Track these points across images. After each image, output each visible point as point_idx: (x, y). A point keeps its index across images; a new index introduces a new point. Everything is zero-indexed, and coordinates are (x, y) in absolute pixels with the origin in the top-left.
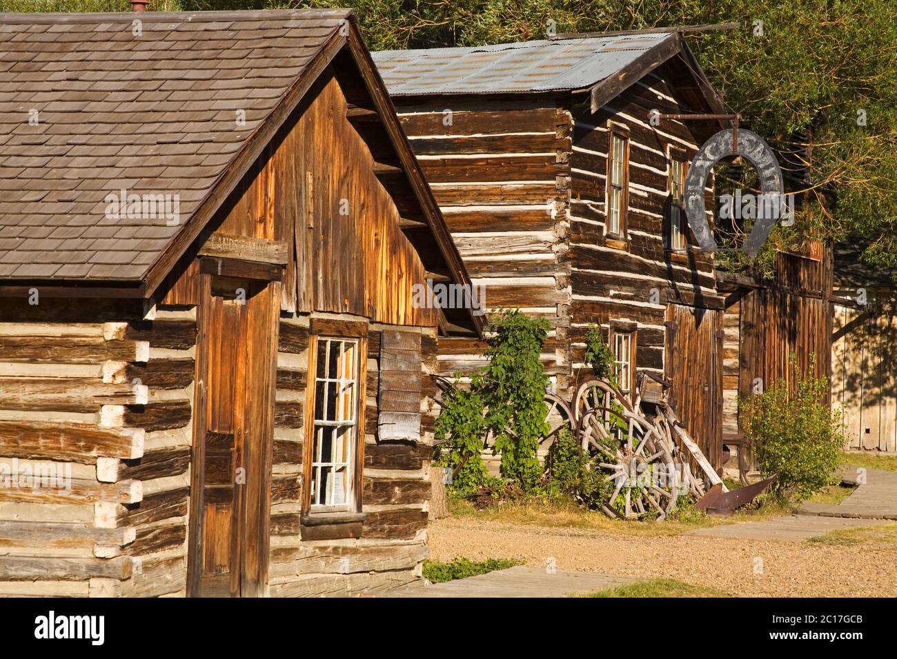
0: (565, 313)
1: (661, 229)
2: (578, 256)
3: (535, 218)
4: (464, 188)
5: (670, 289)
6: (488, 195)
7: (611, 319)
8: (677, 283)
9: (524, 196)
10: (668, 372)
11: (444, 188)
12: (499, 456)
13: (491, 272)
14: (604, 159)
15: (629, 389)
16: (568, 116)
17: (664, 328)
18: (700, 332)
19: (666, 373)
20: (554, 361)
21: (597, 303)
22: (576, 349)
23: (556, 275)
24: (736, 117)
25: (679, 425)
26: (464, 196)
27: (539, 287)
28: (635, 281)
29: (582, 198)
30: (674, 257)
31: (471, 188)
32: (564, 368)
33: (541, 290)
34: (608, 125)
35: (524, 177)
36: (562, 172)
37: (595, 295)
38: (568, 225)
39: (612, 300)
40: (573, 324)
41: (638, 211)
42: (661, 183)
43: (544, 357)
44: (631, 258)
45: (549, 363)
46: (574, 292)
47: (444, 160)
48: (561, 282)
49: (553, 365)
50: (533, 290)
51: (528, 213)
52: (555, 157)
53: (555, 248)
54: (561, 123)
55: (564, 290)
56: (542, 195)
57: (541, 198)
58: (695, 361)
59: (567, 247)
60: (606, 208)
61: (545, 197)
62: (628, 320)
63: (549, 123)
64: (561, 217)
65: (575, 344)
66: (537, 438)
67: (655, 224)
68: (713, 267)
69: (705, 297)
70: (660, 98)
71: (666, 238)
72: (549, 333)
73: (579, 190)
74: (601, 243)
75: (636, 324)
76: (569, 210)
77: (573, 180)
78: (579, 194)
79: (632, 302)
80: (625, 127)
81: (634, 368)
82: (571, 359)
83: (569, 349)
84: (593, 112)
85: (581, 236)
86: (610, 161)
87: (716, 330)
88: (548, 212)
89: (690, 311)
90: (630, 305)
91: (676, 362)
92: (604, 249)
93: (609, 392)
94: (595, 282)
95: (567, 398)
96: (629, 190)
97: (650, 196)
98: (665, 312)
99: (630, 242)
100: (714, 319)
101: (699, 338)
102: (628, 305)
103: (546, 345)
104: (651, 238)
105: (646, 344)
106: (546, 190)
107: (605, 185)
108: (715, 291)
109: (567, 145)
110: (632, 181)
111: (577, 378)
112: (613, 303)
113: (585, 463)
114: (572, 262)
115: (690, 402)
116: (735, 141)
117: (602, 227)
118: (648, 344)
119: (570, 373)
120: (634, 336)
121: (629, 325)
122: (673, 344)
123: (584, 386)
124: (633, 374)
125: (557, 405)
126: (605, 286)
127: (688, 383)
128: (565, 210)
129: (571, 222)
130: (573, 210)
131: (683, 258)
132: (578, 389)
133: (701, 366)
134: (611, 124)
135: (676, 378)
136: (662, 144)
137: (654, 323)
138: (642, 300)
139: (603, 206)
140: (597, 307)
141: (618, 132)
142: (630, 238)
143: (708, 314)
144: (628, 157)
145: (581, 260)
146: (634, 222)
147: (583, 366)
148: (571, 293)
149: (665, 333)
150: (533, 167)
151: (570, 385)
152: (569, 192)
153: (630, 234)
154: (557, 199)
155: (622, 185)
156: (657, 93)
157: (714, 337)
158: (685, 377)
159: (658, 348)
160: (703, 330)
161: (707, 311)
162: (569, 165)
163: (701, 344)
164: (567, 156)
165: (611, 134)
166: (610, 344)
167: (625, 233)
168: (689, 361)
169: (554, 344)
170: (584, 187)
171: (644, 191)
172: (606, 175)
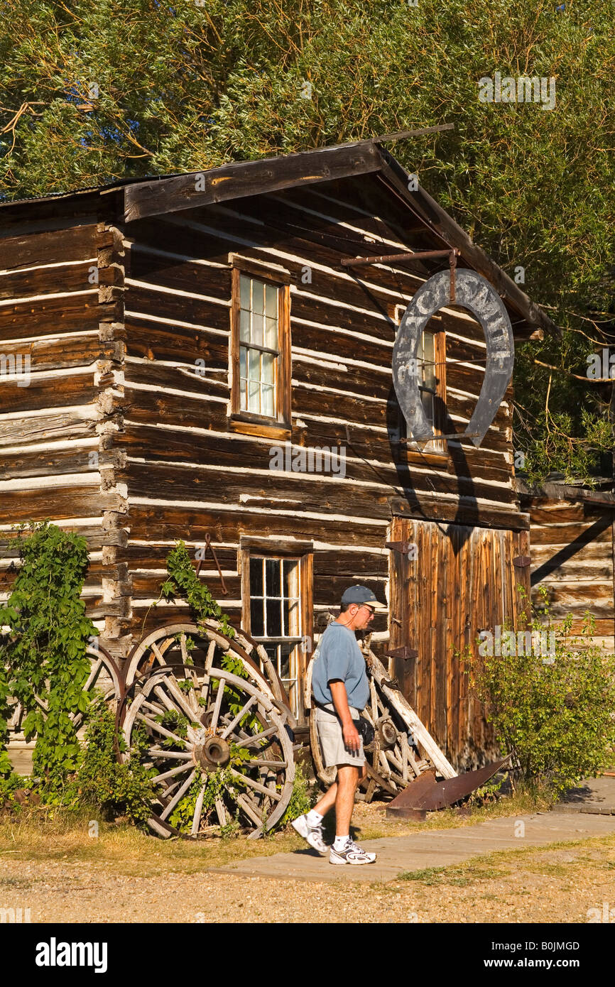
0: (114, 524)
1: (385, 419)
3: (74, 387)
5: (400, 499)
7: (242, 535)
8: (417, 491)
9: (60, 355)
10: (397, 612)
12: (33, 743)
13: (20, 469)
14: (227, 309)
15: (300, 636)
16: (112, 234)
17: (387, 552)
18: (464, 557)
19: (394, 616)
20: (100, 597)
21: (204, 511)
22: (141, 579)
23: (102, 468)
24: (451, 253)
25: (389, 685)
27: (80, 488)
28: (312, 484)
29: (158, 357)
30: (414, 457)
32: (113, 606)
33: (83, 492)
34: (230, 260)
35: (61, 326)
36: (107, 316)
37: (199, 500)
38: (122, 395)
39: (242, 509)
40: (130, 542)
41: (319, 388)
42: (384, 356)
43: (87, 591)
45: (93, 601)
46: (131, 493)
48: (108, 479)
49: (99, 603)
50: (73, 492)
51: (64, 380)
52: (96, 295)
53: (100, 428)
54: (104, 245)
55: (112, 490)
56: (82, 351)
57: (81, 356)
58: (457, 596)
59: (116, 427)
60: (230, 377)
61: (87, 354)
62: (292, 539)
63: (89, 247)
64: (107, 382)
65: (138, 570)
66: (71, 715)
67: (369, 410)
68: (511, 475)
69: (485, 512)
70: (370, 240)
71: (397, 431)
72: (94, 556)
73: (151, 345)
74: (219, 426)
75: (311, 545)
76: (122, 373)
77: (132, 328)
78: (150, 352)
79: (300, 514)
80: (280, 268)
81: (307, 606)
82: (127, 594)
83: (123, 577)
84: (127, 219)
85: (163, 412)
86: (239, 312)
87: (512, 556)
88: (90, 377)
89: (440, 528)
90: (296, 517)
91: (414, 598)
92: (226, 435)
93: (215, 640)
94: (198, 481)
95: (118, 652)
96: (294, 357)
97: (354, 372)
98: (388, 530)
99: (300, 429)
100: (507, 542)
101: (463, 566)
102: (291, 517)
103: (88, 573)
104: (357, 429)
105: (342, 573)
106: (86, 344)
107: (227, 345)
108: (513, 506)
109: (112, 276)
110: (294, 344)
111: (141, 621)
112: (248, 512)
113: (122, 752)
114: (132, 449)
115: (447, 651)
116: (452, 286)
117: (225, 405)
118: (348, 573)
119: (125, 614)
120: (307, 560)
121: (291, 545)
122: (407, 573)
123: (160, 633)
124: (308, 614)
125: (103, 664)
126: (228, 489)
127: (441, 626)
128: (114, 372)
129: (127, 390)
130: (135, 374)
131: (439, 460)
132: (144, 638)
133: (470, 604)
134: (240, 260)
135: (416, 619)
136: (383, 304)
137: (361, 545)
138: (327, 511)
139: (223, 373)
140: (203, 517)
141: (257, 273)
142: (303, 425)
143: (480, 535)
144: (288, 310)
145: (159, 448)
146: (314, 403)
147: (162, 603)
148: (125, 495)
149: (389, 558)
150: (70, 311)
151: (124, 633)
152: (121, 346)
153: (303, 419)
154: (102, 357)
155: (279, 349)
156: (362, 232)
157: (508, 565)
158: (434, 618)
159: (375, 578)
160: (472, 555)
161: (477, 529)
162: (117, 306)
163: (468, 573)
164: (115, 292)
165: (235, 273)
166: (241, 571)
167: (286, 416)
168: (442, 596)
169: (100, 572)
170: (165, 342)
171: (339, 363)
172: (228, 330)
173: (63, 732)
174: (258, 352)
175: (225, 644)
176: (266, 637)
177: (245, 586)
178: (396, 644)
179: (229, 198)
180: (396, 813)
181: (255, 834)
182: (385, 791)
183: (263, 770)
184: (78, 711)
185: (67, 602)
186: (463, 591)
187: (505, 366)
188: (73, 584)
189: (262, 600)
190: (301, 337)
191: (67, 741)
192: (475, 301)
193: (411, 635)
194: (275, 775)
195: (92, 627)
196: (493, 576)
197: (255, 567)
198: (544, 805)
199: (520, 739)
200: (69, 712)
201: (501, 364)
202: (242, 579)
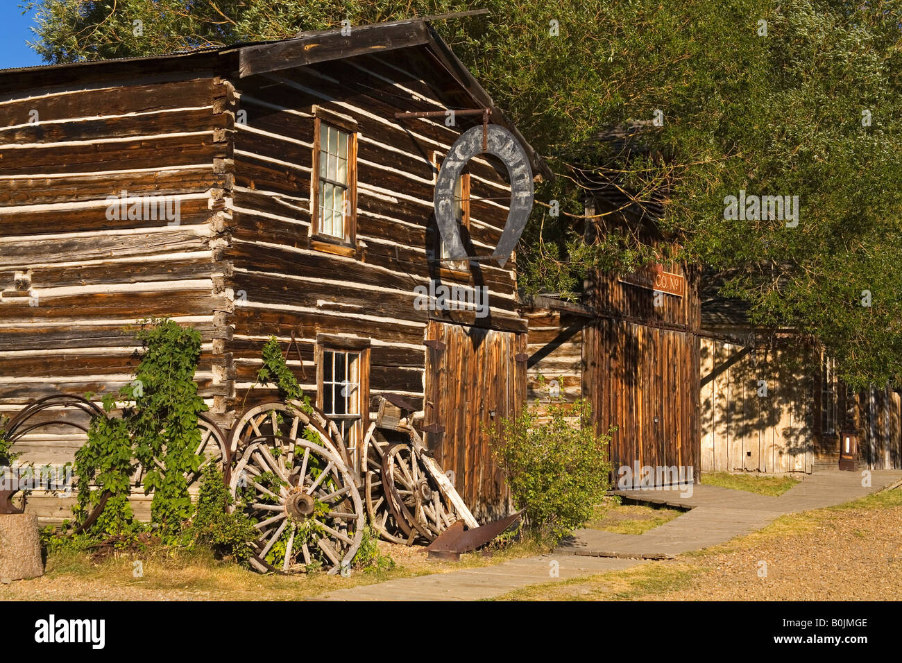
0: (223, 322)
1: (424, 241)
2: (249, 256)
3: (191, 209)
4: (117, 177)
6: (142, 184)
7: (318, 333)
9: (179, 183)
10: (430, 396)
11: (96, 178)
12: (151, 496)
13: (144, 275)
14: (310, 150)
15: (359, 414)
16: (226, 86)
17: (424, 348)
18: (481, 353)
19: (428, 399)
20: (210, 380)
21: (290, 313)
22: (244, 366)
23: (213, 275)
24: (485, 111)
25: (426, 454)
26: (117, 186)
27: (195, 291)
28: (370, 293)
29: (258, 187)
30: (445, 273)
31: (123, 177)
32: (221, 388)
33: (197, 294)
34: (314, 110)
35: (181, 160)
36: (220, 153)
37: (287, 304)
38: (231, 217)
39: (319, 311)
40: (235, 336)
41: (377, 216)
42: (427, 192)
43: (199, 375)
44: (363, 267)
45: (204, 383)
46: (237, 297)
47: (96, 145)
48: (219, 285)
49: (209, 385)
50: (189, 295)
52: (211, 136)
53: (212, 244)
54: (219, 95)
55: (222, 294)
56: (198, 181)
57: (197, 184)
58: (475, 384)
59: (226, 243)
60: (312, 205)
61: (202, 183)
62: (354, 336)
63: (206, 97)
64: (219, 206)
65: (241, 359)
66: (185, 474)
67: (413, 234)
68: (514, 289)
69: (496, 318)
70: (417, 98)
71: (433, 252)
72: (205, 347)
73: (254, 178)
74: (303, 245)
75: (369, 341)
76: (231, 199)
77: (240, 163)
78: (252, 183)
79: (362, 317)
80: (350, 119)
81: (365, 390)
82: (232, 378)
83: (229, 365)
84: (241, 75)
85: (260, 232)
86: (319, 153)
87: (515, 353)
88: (205, 202)
89: (464, 330)
90: (358, 319)
91: (444, 385)
92: (307, 252)
93: (299, 417)
94: (286, 289)
95: (225, 424)
96: (359, 190)
97: (402, 203)
98: (425, 330)
99: (362, 249)
100: (511, 342)
101: (480, 360)
102: (355, 319)
103: (201, 361)
104: (405, 249)
105: (391, 364)
106: (203, 175)
107: (309, 179)
108: (515, 313)
109: (226, 121)
110: (360, 180)
111: (242, 402)
112: (323, 314)
113: (229, 505)
114: (237, 261)
115: (466, 428)
116: (485, 138)
117: (307, 227)
118: (396, 364)
119: (230, 394)
120: (366, 354)
121: (355, 341)
122: (438, 365)
123: (257, 410)
124: (365, 397)
125: (212, 434)
126: (309, 295)
127: (463, 408)
128: (225, 198)
129: (234, 213)
130: (241, 200)
131: (463, 275)
132: (244, 414)
133: (484, 391)
134: (321, 111)
135: (444, 402)
136: (425, 150)
137: (406, 342)
138: (381, 315)
139: (306, 202)
140: (290, 317)
141: (334, 122)
142: (363, 245)
143: (493, 335)
144: (355, 153)
145: (258, 261)
146: (373, 228)
147: (258, 386)
148: (232, 298)
149: (425, 353)
150: (189, 148)
151: (229, 409)
152: (231, 178)
153: (364, 241)
154: (215, 186)
155: (348, 184)
156: (411, 91)
157: (512, 360)
158: (458, 401)
159: (415, 369)
160: (486, 352)
161: (491, 331)
162: (229, 145)
163: (483, 366)
164: (227, 134)
165: (317, 121)
166: (316, 362)
167: (352, 238)
168: (464, 384)
169: (211, 359)
170: (264, 175)
171: (391, 196)
172: (311, 167)
173: (179, 487)
174: (331, 186)
175: (306, 420)
176: (333, 414)
177: (319, 373)
178: (429, 422)
179: (317, 61)
180: (437, 554)
181: (333, 571)
182: (424, 537)
183: (337, 520)
184: (191, 471)
185: (183, 383)
186: (479, 380)
187: (526, 203)
188: (188, 369)
189: (331, 385)
190: (365, 175)
191: (182, 495)
192: (503, 151)
193: (440, 414)
194: (346, 524)
195: (203, 404)
196: (500, 369)
197: (327, 357)
198: (546, 548)
199: (531, 497)
200: (183, 471)
201: (523, 201)
202: (318, 368)
